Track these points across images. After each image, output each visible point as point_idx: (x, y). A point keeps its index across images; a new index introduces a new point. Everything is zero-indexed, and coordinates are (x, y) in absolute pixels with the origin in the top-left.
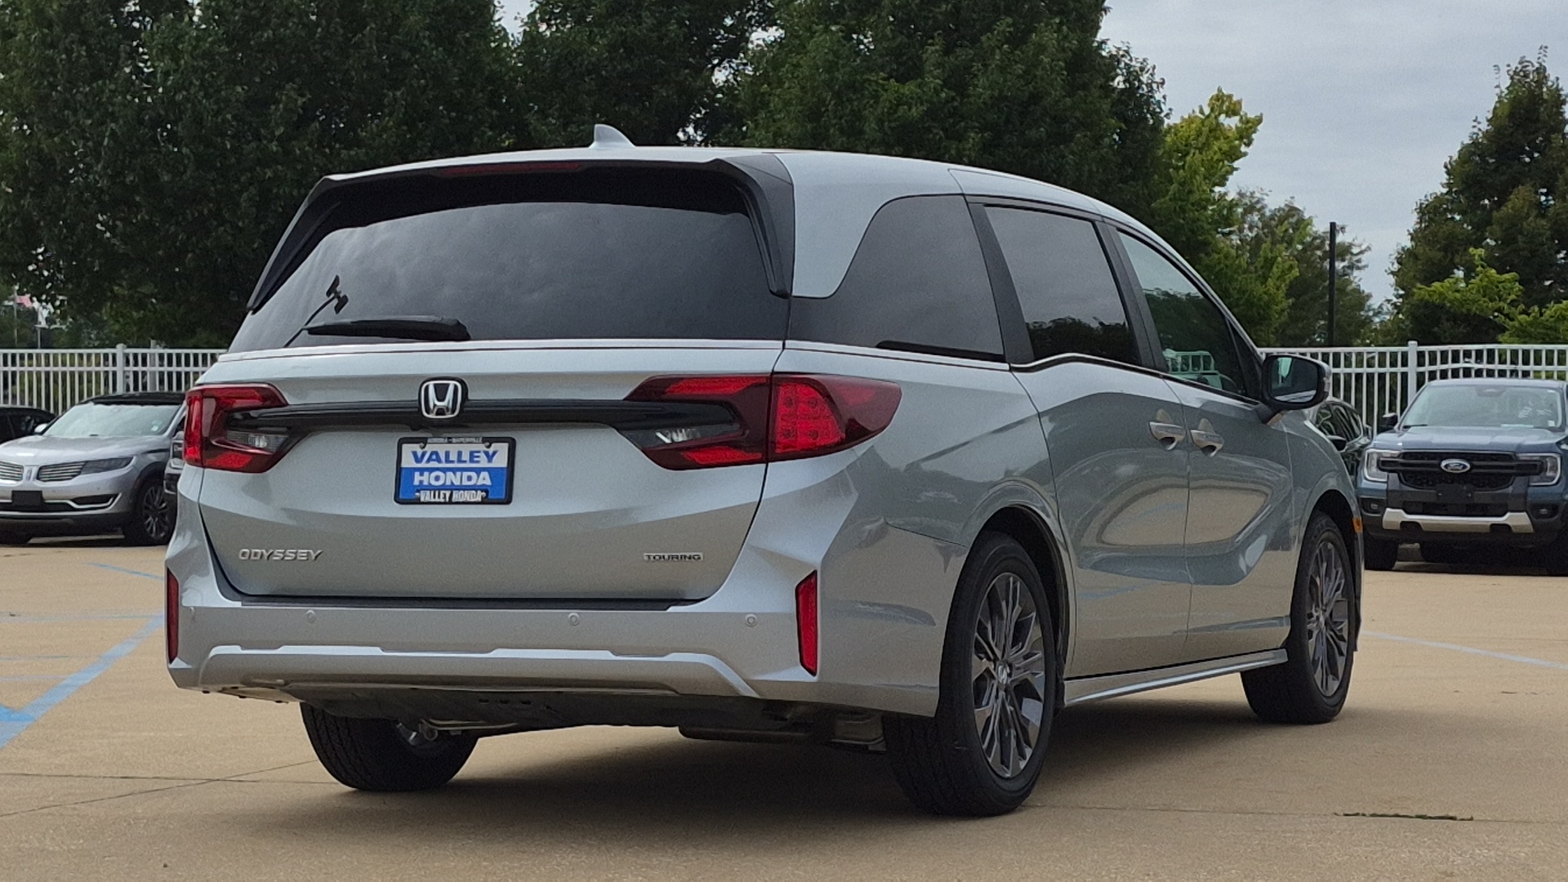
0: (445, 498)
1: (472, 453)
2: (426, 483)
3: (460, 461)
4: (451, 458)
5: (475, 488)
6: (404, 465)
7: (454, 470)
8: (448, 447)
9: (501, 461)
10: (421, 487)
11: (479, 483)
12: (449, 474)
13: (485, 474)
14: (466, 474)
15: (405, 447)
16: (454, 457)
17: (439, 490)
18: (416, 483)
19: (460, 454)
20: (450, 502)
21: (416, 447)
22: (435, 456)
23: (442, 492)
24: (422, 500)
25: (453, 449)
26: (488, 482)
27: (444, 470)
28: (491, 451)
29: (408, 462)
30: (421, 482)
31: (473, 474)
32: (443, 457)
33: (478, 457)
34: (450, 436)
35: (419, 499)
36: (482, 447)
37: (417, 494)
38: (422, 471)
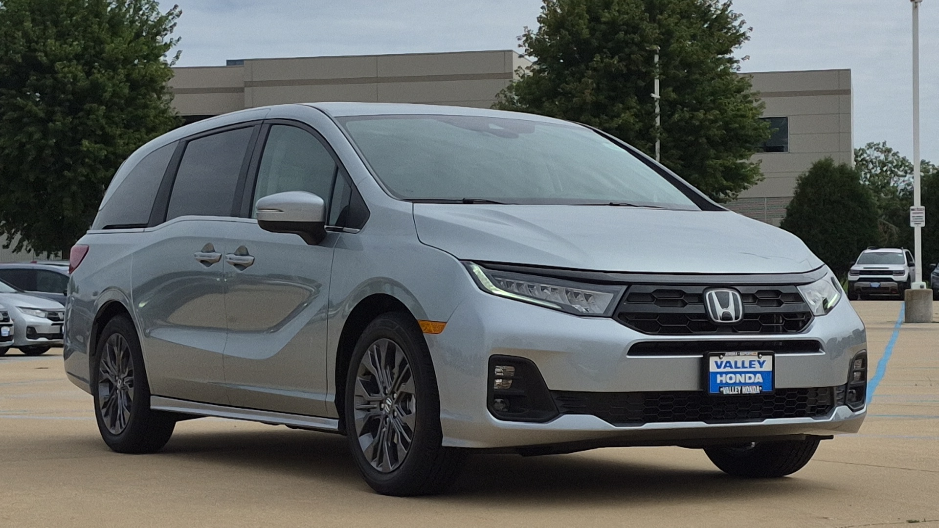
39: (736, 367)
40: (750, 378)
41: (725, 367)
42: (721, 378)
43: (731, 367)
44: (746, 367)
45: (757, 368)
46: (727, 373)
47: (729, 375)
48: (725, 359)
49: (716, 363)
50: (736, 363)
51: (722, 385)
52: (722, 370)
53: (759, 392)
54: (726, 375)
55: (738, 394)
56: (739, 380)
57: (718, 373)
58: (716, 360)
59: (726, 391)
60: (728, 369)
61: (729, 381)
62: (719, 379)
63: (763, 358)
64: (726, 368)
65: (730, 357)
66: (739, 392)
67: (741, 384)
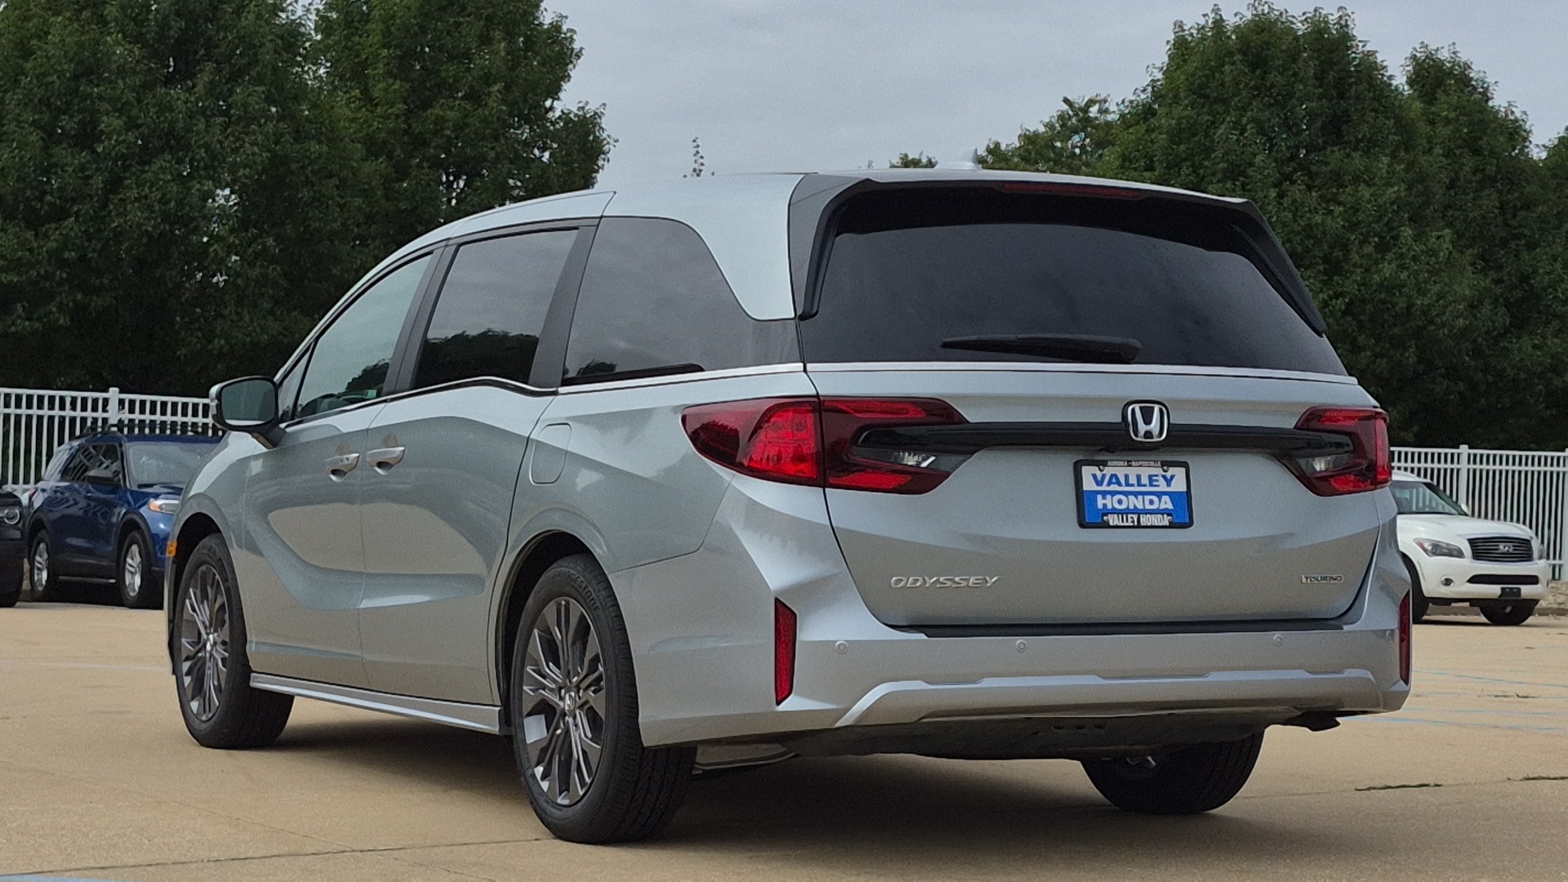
0: (1133, 522)
1: (1150, 477)
2: (1109, 507)
3: (1139, 484)
4: (1131, 482)
5: (1162, 512)
6: (1085, 488)
7: (1136, 494)
8: (1128, 470)
9: (1179, 485)
10: (1106, 512)
11: (1161, 507)
12: (1132, 498)
13: (1165, 498)
14: (1147, 498)
15: (1084, 469)
16: (1133, 480)
17: (1127, 514)
18: (1100, 506)
19: (1139, 478)
20: (1139, 526)
21: (1095, 470)
22: (1114, 479)
23: (1129, 516)
24: (1111, 524)
25: (1132, 472)
26: (1170, 506)
27: (1126, 494)
28: (1168, 475)
29: (1089, 485)
30: (1105, 505)
31: (1155, 498)
32: (1123, 481)
33: (1157, 481)
34: (1129, 459)
35: (1108, 522)
36: (1159, 471)
37: (1105, 518)
38: (1104, 494)
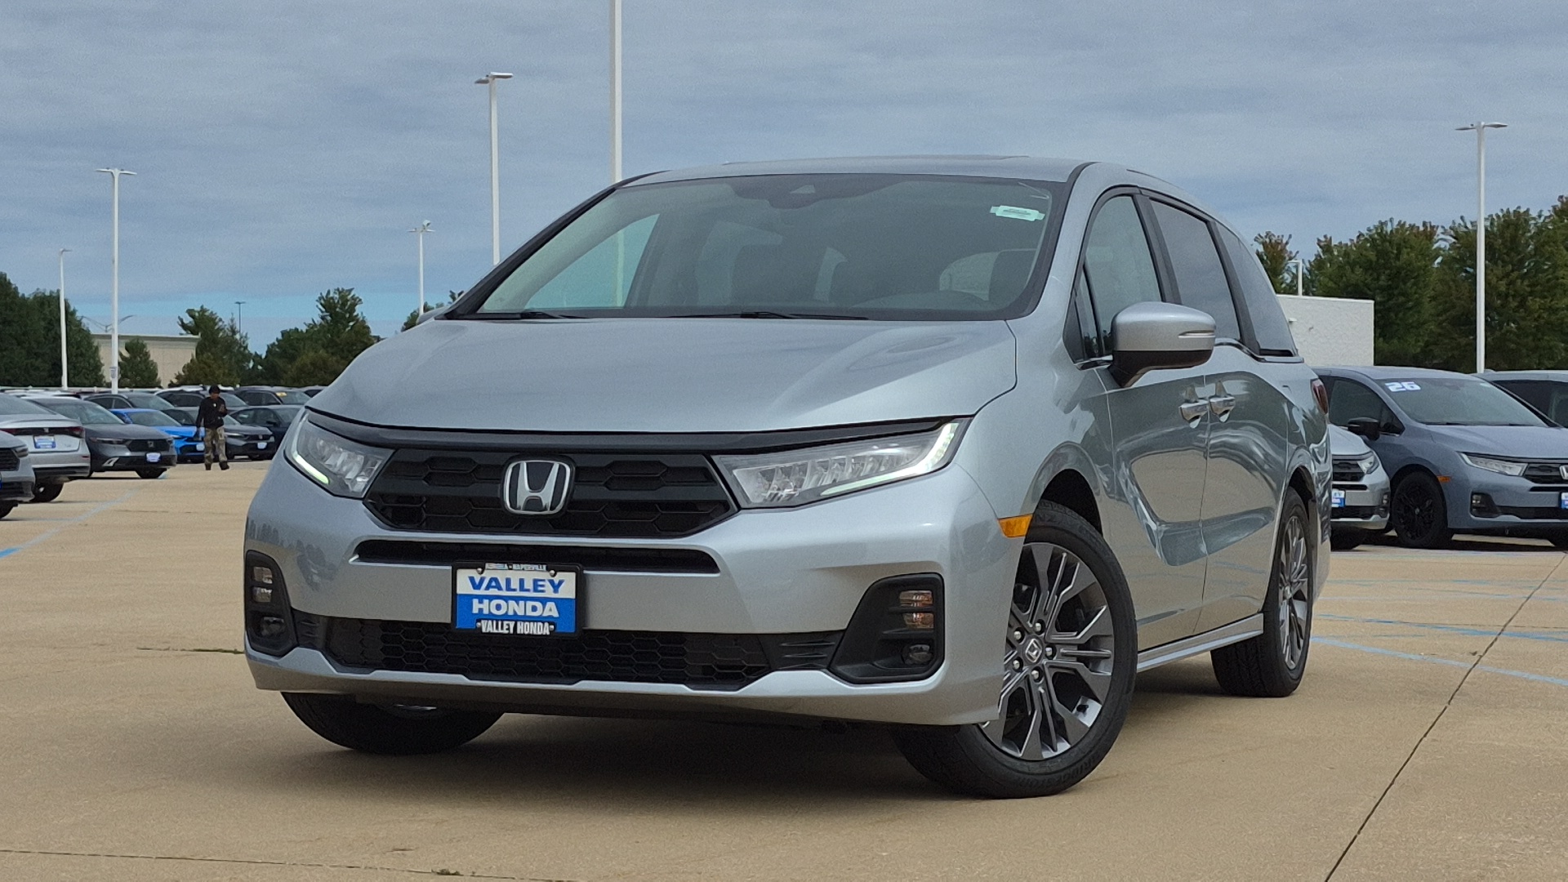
39: (509, 589)
40: (534, 609)
41: (488, 588)
42: (481, 606)
43: (500, 588)
44: (528, 590)
45: (549, 592)
46: (491, 598)
47: (495, 602)
48: (488, 575)
49: (472, 579)
50: (508, 581)
51: (481, 617)
52: (482, 592)
53: (548, 633)
54: (490, 601)
55: (509, 634)
56: (515, 612)
57: (476, 596)
58: (471, 575)
59: (487, 627)
60: (493, 592)
61: (495, 612)
62: (476, 606)
63: (560, 576)
64: (491, 590)
65: (495, 571)
66: (512, 631)
67: (516, 618)
